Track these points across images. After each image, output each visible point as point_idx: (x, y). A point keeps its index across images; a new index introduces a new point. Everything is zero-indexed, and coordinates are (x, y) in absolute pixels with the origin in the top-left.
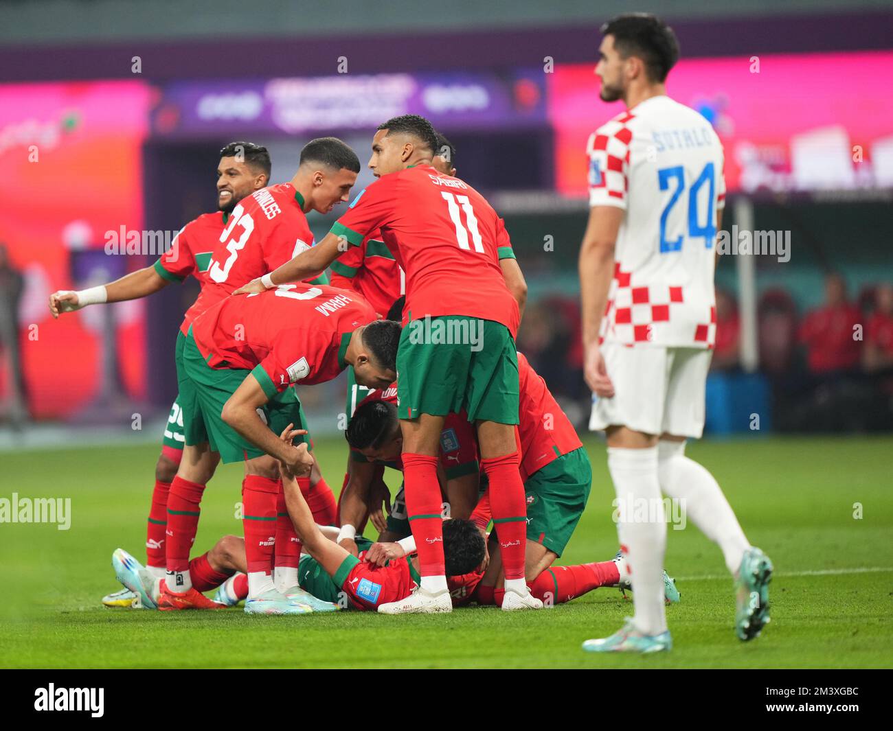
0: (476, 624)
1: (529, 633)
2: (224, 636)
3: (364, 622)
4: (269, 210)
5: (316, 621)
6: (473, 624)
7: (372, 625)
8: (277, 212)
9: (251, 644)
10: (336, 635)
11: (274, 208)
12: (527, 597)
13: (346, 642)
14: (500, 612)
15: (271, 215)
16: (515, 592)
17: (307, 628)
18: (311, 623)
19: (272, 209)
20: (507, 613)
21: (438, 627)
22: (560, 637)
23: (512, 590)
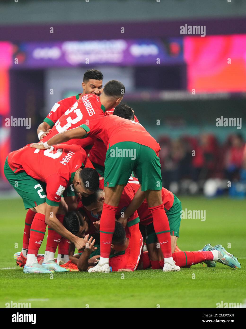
0: (152, 277)
1: (174, 281)
2: (43, 282)
3: (104, 276)
4: (90, 111)
5: (83, 276)
6: (150, 277)
7: (107, 277)
8: (93, 113)
9: (54, 285)
10: (91, 282)
11: (92, 111)
12: (174, 266)
13: (95, 285)
14: (162, 272)
15: (91, 114)
16: (169, 263)
17: (79, 278)
18: (81, 276)
19: (91, 111)
20: (165, 273)
21: (135, 278)
22: (187, 283)
23: (167, 263)
